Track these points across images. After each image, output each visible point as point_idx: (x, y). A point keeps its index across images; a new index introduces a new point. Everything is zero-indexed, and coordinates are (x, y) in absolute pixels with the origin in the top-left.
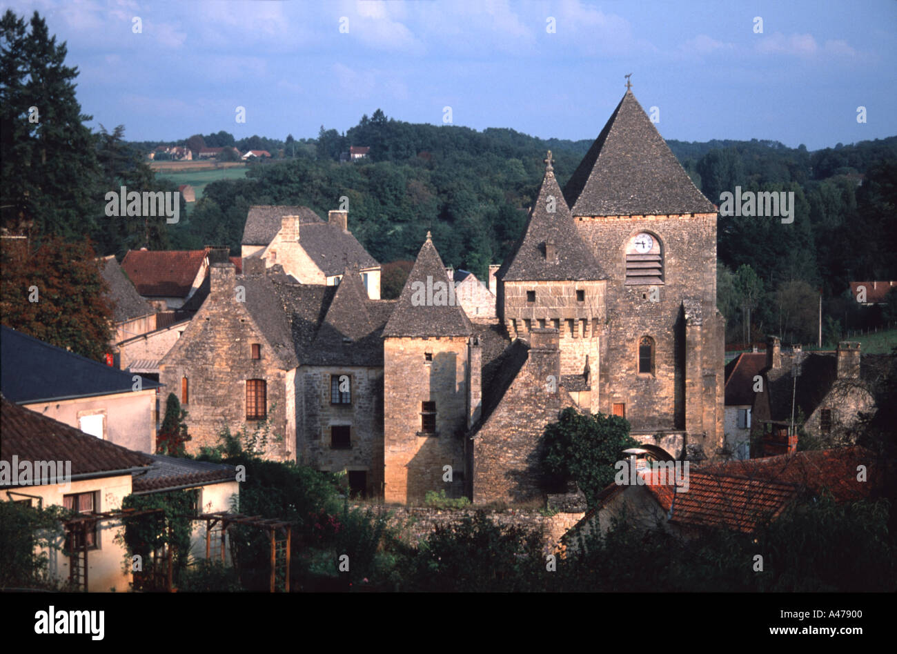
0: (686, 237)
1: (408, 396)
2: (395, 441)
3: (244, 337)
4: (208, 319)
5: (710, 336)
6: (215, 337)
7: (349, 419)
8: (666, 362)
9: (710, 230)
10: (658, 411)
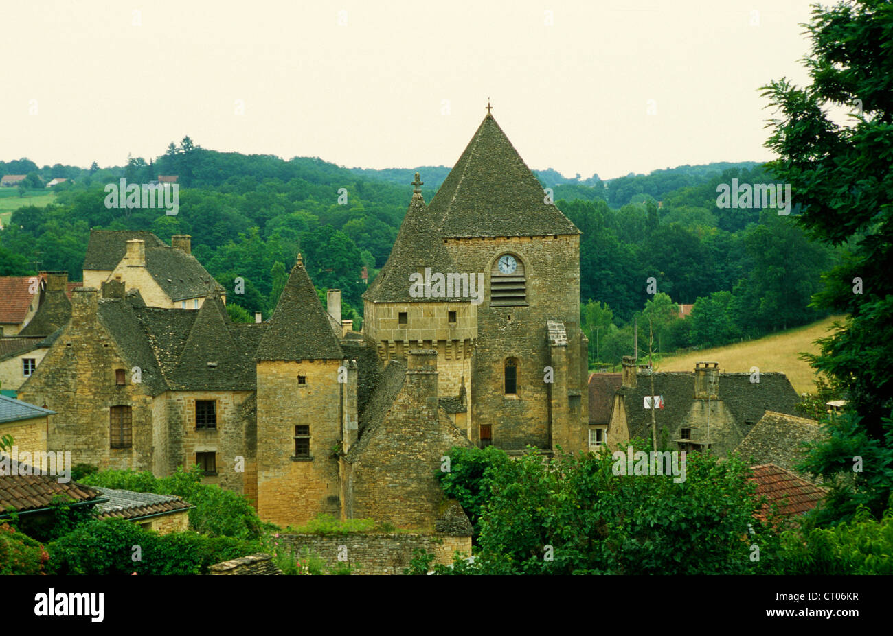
0: (550, 259)
1: (281, 420)
2: (268, 466)
3: (107, 363)
4: (69, 345)
5: (574, 356)
6: (77, 363)
7: (214, 445)
8: (531, 383)
9: (573, 251)
10: (523, 432)
